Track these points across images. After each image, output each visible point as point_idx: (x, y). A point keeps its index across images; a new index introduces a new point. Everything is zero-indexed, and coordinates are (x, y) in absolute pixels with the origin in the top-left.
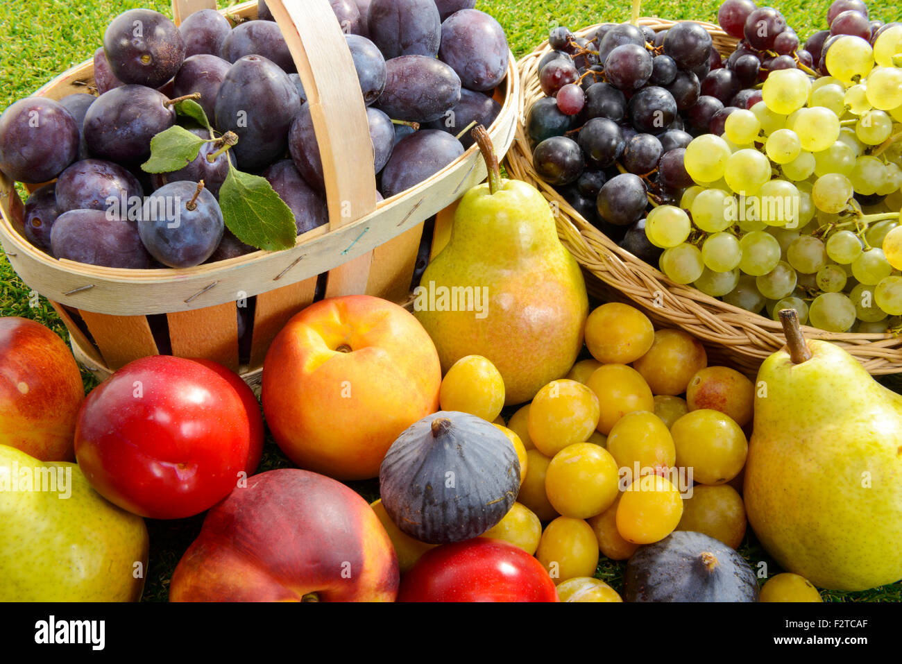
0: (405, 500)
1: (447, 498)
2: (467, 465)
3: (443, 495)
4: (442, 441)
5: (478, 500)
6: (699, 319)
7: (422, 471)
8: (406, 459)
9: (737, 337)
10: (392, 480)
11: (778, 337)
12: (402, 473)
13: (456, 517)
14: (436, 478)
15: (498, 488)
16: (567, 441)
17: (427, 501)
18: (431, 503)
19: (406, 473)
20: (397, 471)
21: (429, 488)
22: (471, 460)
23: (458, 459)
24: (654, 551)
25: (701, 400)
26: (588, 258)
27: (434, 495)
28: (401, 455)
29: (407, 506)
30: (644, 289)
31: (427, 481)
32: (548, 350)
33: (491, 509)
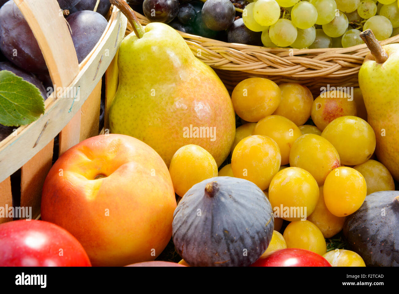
0: (212, 249)
1: (241, 233)
2: (242, 205)
3: (238, 232)
4: (218, 198)
5: (260, 225)
6: (304, 66)
7: (215, 224)
8: (196, 223)
9: (331, 67)
10: (193, 241)
11: (357, 55)
12: (199, 232)
13: (251, 243)
14: (228, 223)
15: (266, 212)
16: (272, 174)
17: (229, 241)
18: (232, 241)
19: (203, 232)
20: (194, 233)
21: (226, 232)
22: (242, 201)
23: (235, 205)
24: (362, 214)
25: (328, 116)
26: (212, 60)
27: (232, 235)
28: (189, 224)
29: (215, 252)
30: (261, 63)
31: (222, 229)
32: (223, 125)
33: (268, 229)
